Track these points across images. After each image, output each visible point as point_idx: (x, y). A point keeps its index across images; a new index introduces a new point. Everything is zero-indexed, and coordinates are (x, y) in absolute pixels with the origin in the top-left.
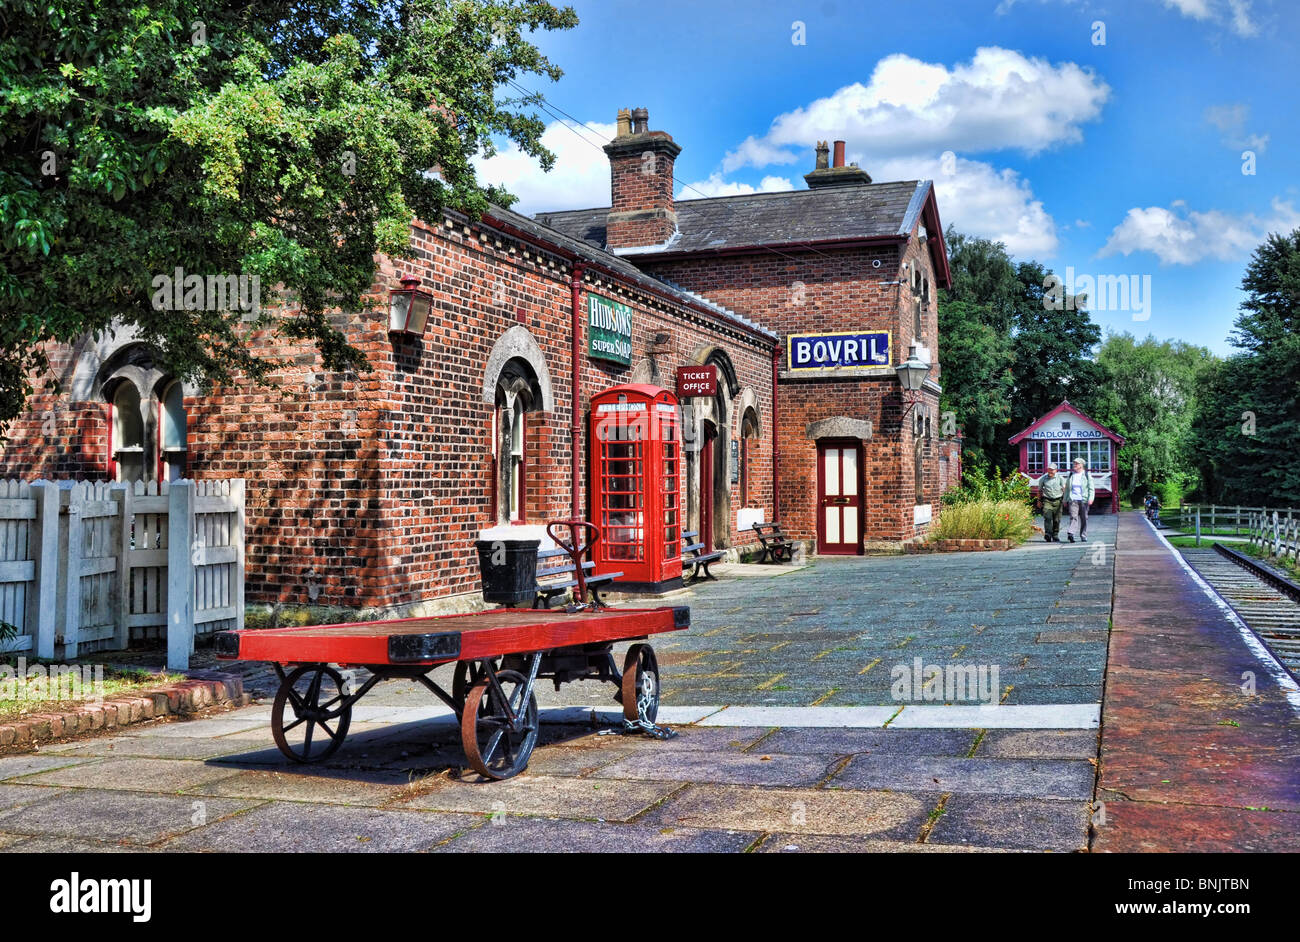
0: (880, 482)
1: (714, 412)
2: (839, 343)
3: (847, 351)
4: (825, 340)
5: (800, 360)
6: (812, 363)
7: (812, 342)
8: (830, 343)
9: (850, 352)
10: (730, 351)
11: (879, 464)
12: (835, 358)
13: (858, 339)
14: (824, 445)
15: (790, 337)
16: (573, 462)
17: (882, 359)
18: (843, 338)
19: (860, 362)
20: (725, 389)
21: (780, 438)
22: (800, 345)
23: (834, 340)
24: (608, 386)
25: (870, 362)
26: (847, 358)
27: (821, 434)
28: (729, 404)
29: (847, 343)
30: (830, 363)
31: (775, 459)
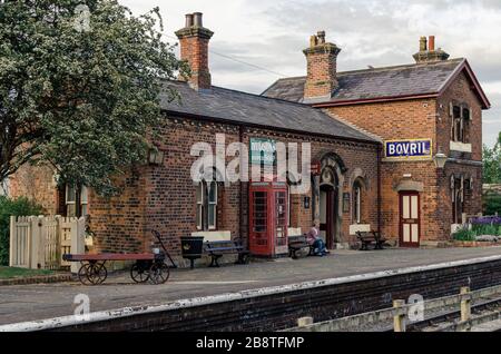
0: (426, 212)
1: (332, 181)
2: (408, 145)
4: (402, 143)
5: (390, 153)
6: (396, 155)
7: (395, 144)
8: (404, 145)
9: (413, 149)
10: (344, 151)
12: (406, 152)
13: (416, 143)
14: (402, 193)
15: (386, 141)
17: (428, 152)
18: (410, 142)
19: (417, 154)
20: (338, 170)
21: (382, 190)
22: (390, 146)
23: (406, 143)
25: (422, 154)
26: (411, 152)
27: (400, 189)
28: (341, 177)
29: (411, 145)
30: (404, 154)
31: (379, 200)
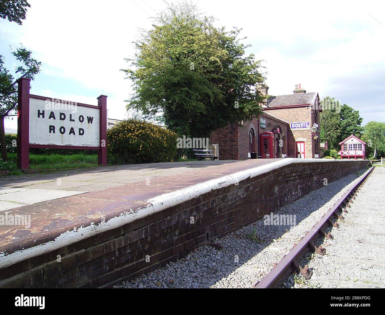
0: (308, 149)
1: (278, 137)
2: (300, 124)
3: (302, 125)
5: (293, 127)
6: (295, 128)
7: (295, 124)
8: (298, 124)
10: (280, 126)
11: (308, 146)
12: (299, 126)
13: (304, 123)
14: (297, 143)
15: (291, 123)
16: (258, 144)
17: (308, 126)
18: (301, 123)
19: (304, 127)
20: (280, 133)
21: (289, 141)
22: (293, 124)
23: (299, 123)
24: (263, 132)
25: (306, 127)
26: (301, 127)
27: (297, 141)
28: (280, 135)
29: (302, 124)
30: (298, 128)
31: (288, 145)
